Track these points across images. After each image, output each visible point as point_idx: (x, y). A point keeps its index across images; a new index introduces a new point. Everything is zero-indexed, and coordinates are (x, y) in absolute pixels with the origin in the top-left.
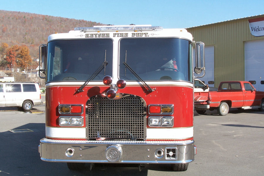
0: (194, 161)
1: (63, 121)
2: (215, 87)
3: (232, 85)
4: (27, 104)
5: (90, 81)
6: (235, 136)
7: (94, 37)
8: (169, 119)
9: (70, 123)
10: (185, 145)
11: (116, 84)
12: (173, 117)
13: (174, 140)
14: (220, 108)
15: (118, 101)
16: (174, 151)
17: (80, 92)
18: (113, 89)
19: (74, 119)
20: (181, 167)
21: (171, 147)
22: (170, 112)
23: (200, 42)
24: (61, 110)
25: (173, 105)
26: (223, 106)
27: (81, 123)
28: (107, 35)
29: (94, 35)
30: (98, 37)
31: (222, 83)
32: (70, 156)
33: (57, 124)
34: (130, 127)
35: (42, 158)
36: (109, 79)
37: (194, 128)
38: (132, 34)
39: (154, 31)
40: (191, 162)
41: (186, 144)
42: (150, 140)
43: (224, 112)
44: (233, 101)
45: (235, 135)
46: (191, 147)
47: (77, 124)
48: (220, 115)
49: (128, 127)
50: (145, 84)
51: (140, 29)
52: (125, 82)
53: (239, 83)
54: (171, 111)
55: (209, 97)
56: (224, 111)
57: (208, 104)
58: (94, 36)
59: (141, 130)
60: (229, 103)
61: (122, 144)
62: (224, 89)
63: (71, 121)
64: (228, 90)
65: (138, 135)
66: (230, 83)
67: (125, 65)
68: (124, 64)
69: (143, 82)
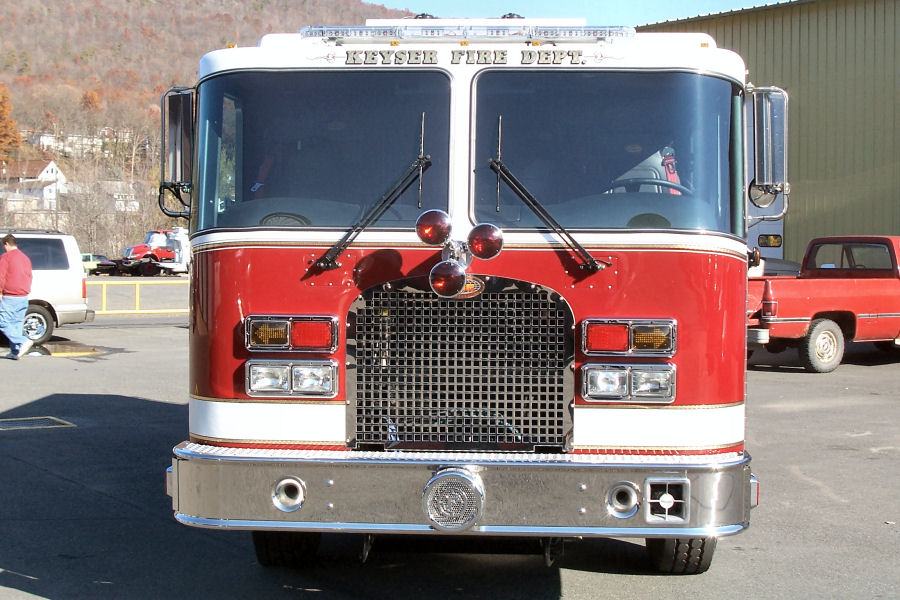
0: (751, 529)
1: (261, 377)
2: (784, 261)
3: (857, 252)
4: (30, 320)
5: (363, 227)
6: (874, 450)
7: (379, 64)
8: (661, 375)
9: (286, 386)
10: (716, 471)
11: (465, 240)
12: (674, 367)
13: (673, 453)
14: (811, 341)
15: (469, 305)
16: (677, 490)
17: (327, 268)
18: (455, 261)
19: (305, 371)
20: (689, 556)
21: (668, 475)
22: (662, 347)
23: (772, 88)
24: (256, 338)
25: (675, 322)
26: (821, 336)
27: (328, 387)
28: (428, 56)
29: (379, 56)
30: (393, 65)
31: (815, 246)
32: (289, 508)
33: (239, 389)
34: (514, 401)
35: (179, 517)
36: (439, 223)
37: (746, 409)
38: (522, 52)
39: (601, 42)
40: (739, 532)
41: (720, 467)
42: (585, 452)
43: (826, 360)
44: (861, 316)
45: (876, 447)
46: (738, 478)
47: (314, 390)
48: (810, 369)
49: (506, 401)
50: (570, 243)
51: (550, 35)
52: (498, 233)
53: (887, 243)
54: (666, 345)
55: (765, 298)
56: (826, 356)
57: (764, 325)
58: (379, 58)
59: (552, 414)
60: (845, 321)
61: (485, 466)
62: (823, 266)
63: (293, 378)
64: (842, 269)
65: (543, 431)
66: (848, 244)
67: (496, 171)
68: (492, 167)
69: (563, 235)
